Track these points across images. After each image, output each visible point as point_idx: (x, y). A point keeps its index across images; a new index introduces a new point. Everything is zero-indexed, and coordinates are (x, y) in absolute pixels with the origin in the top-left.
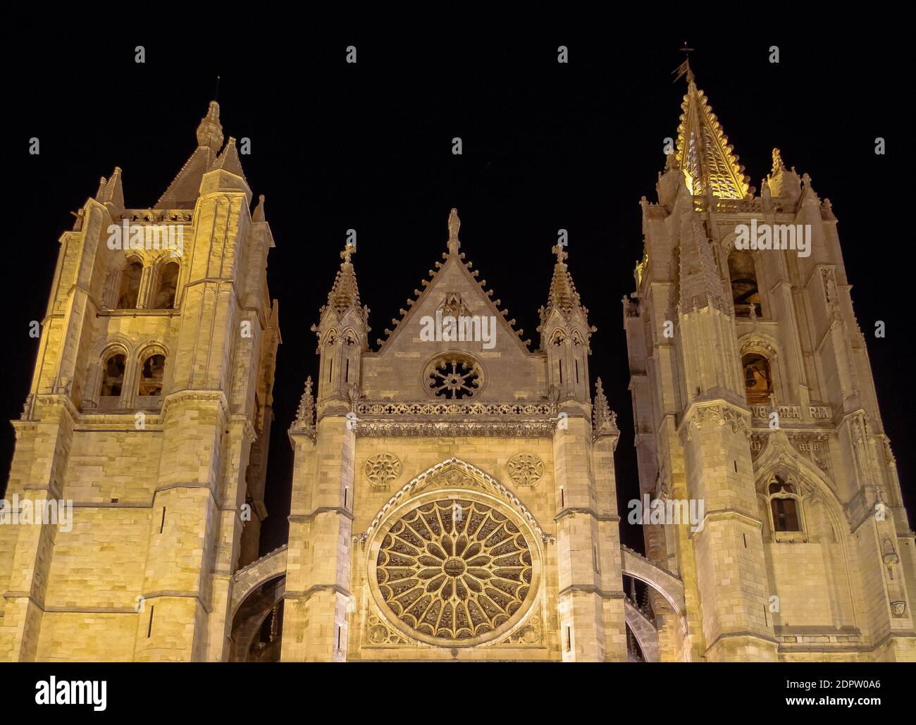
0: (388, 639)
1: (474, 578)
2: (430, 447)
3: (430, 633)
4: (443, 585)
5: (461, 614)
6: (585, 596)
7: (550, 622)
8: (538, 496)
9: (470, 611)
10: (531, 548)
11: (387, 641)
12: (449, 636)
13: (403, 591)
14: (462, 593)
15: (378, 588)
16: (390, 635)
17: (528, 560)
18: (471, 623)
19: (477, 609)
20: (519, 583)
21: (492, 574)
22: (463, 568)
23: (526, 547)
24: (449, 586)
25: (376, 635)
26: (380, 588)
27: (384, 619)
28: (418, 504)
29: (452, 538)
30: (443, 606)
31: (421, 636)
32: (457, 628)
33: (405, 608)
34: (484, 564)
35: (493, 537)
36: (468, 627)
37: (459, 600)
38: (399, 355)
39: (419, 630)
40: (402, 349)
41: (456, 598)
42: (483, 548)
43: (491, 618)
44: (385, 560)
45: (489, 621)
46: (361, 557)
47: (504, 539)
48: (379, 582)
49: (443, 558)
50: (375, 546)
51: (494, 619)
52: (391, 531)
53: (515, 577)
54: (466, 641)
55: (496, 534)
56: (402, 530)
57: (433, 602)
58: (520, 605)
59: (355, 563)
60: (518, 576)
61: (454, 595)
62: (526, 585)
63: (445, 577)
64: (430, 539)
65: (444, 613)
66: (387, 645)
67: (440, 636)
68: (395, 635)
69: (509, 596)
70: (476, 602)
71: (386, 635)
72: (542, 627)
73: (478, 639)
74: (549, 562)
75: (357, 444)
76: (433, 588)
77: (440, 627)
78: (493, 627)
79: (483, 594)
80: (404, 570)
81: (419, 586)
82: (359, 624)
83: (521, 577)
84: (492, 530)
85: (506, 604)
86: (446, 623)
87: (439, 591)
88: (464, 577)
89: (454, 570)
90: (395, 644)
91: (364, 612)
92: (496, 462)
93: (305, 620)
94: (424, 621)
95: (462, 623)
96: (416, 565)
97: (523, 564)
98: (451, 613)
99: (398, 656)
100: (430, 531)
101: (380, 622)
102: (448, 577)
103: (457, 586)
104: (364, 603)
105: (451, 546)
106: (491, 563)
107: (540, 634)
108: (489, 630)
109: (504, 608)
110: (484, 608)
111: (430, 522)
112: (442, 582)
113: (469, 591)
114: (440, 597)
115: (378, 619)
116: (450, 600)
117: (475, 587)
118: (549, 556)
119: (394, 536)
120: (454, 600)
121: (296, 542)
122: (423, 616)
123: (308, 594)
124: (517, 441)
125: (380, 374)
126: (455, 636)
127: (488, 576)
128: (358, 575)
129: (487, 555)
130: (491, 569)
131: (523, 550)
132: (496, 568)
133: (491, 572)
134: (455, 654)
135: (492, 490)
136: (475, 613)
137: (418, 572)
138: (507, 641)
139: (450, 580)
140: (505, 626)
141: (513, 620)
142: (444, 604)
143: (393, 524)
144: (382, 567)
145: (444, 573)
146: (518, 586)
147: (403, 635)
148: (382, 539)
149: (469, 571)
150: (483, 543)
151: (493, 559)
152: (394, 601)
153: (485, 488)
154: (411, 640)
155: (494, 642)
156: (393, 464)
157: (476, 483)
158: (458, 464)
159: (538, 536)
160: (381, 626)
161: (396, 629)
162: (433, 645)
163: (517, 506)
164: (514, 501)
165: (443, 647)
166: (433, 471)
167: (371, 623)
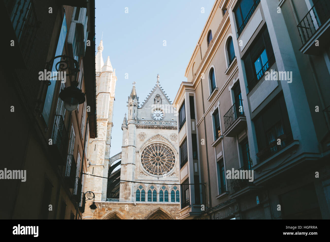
0: (144, 175)
1: (162, 161)
2: (153, 131)
3: (153, 174)
4: (156, 163)
5: (160, 169)
9: (162, 169)
10: (175, 155)
12: (157, 174)
13: (147, 164)
14: (160, 165)
15: (141, 163)
17: (174, 157)
18: (162, 172)
19: (163, 168)
22: (160, 159)
23: (174, 155)
24: (157, 163)
25: (141, 174)
26: (142, 163)
27: (143, 170)
28: (150, 144)
29: (158, 152)
30: (156, 168)
32: (159, 173)
33: (147, 168)
34: (164, 158)
35: (167, 152)
36: (161, 172)
37: (159, 166)
38: (146, 109)
39: (150, 173)
40: (146, 107)
42: (164, 155)
43: (166, 171)
44: (143, 157)
46: (138, 156)
47: (169, 153)
48: (142, 162)
49: (156, 157)
50: (141, 154)
51: (167, 171)
52: (144, 150)
53: (171, 161)
54: (161, 176)
55: (167, 151)
56: (147, 150)
57: (153, 167)
58: (172, 168)
59: (136, 158)
61: (158, 165)
62: (174, 163)
63: (156, 161)
64: (153, 152)
65: (156, 169)
67: (155, 174)
69: (170, 166)
70: (163, 167)
71: (143, 174)
72: (177, 173)
73: (163, 176)
75: (137, 130)
76: (154, 163)
77: (155, 172)
79: (164, 165)
80: (147, 159)
81: (150, 163)
82: (137, 171)
83: (173, 162)
84: (166, 151)
85: (169, 167)
86: (156, 171)
87: (155, 164)
88: (160, 161)
89: (158, 160)
90: (145, 176)
91: (138, 169)
92: (167, 136)
93: (126, 170)
94: (151, 171)
95: (160, 171)
96: (150, 158)
98: (157, 169)
99: (146, 179)
100: (153, 150)
102: (157, 161)
103: (159, 163)
104: (138, 167)
105: (157, 154)
108: (166, 173)
109: (169, 168)
110: (165, 168)
111: (153, 148)
112: (155, 162)
113: (161, 164)
114: (155, 166)
116: (157, 166)
117: (163, 163)
119: (145, 151)
120: (158, 166)
121: (123, 152)
122: (151, 170)
123: (126, 164)
124: (172, 130)
125: (141, 113)
126: (158, 174)
127: (165, 161)
128: (137, 160)
129: (165, 156)
130: (166, 159)
131: (173, 155)
132: (167, 159)
133: (166, 160)
134: (158, 179)
135: (167, 142)
136: (163, 169)
137: (150, 160)
138: (170, 176)
139: (157, 162)
140: (169, 173)
141: (171, 171)
142: (156, 167)
143: (145, 148)
144: (142, 158)
145: (156, 160)
146: (172, 163)
147: (147, 174)
148: (142, 152)
149: (161, 160)
150: (164, 153)
151: (167, 157)
152: (145, 166)
153: (165, 141)
154: (149, 175)
155: (167, 176)
156: (145, 135)
157: (163, 140)
158: (159, 135)
159: (176, 152)
160: (142, 172)
161: (145, 173)
162: (154, 176)
163: (172, 146)
164: (171, 144)
165: (156, 177)
166: (153, 137)
167: (140, 171)
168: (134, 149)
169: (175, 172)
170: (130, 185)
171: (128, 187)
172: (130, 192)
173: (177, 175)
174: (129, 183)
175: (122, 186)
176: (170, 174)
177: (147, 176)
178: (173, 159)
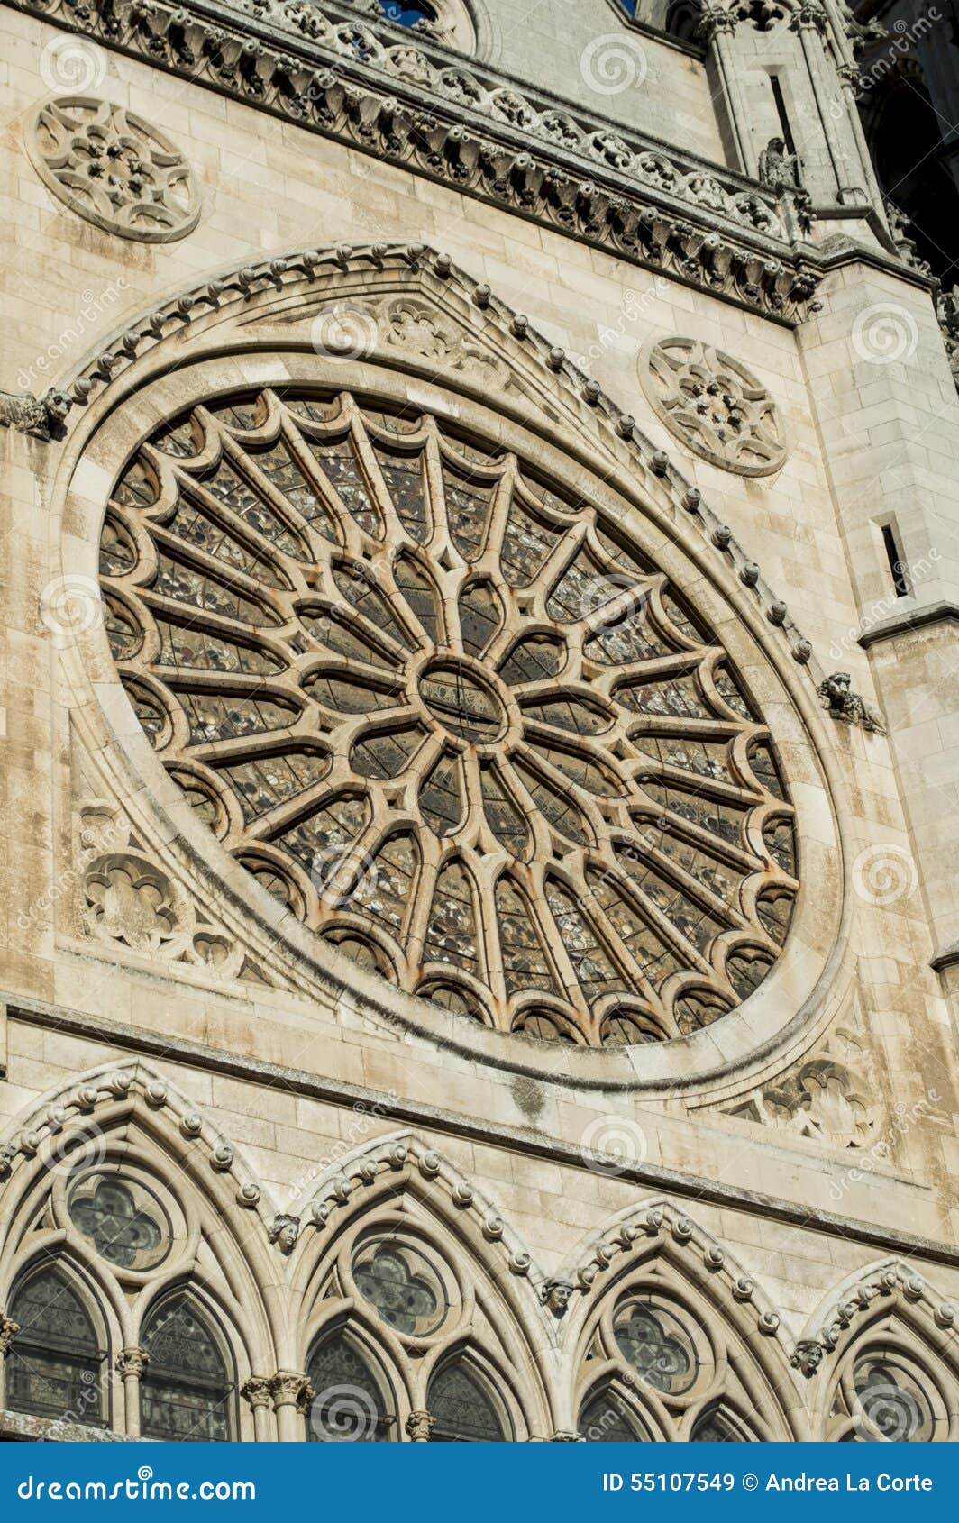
0: (183, 942)
1: (557, 775)
3: (382, 976)
4: (421, 766)
5: (519, 919)
8: (777, 525)
9: (561, 924)
10: (781, 724)
11: (175, 949)
12: (478, 1008)
16: (192, 924)
17: (769, 765)
18: (568, 975)
19: (585, 921)
20: (747, 858)
21: (632, 786)
22: (497, 717)
23: (757, 713)
24: (447, 777)
25: (112, 901)
26: (126, 675)
27: (159, 836)
29: (436, 567)
30: (431, 858)
32: (512, 983)
33: (249, 818)
34: (587, 729)
36: (560, 994)
37: (498, 853)
39: (331, 942)
41: (489, 839)
42: (576, 658)
43: (654, 983)
44: (134, 557)
45: (649, 991)
47: (659, 650)
48: (119, 649)
51: (670, 990)
52: (155, 438)
56: (207, 455)
57: (379, 826)
58: (771, 958)
60: (744, 834)
61: (478, 822)
62: (781, 878)
63: (422, 729)
65: (438, 898)
66: (180, 970)
67: (434, 992)
68: (216, 929)
71: (172, 917)
74: (870, 808)
76: (377, 762)
77: (430, 953)
78: (674, 1029)
79: (608, 862)
81: (305, 727)
82: (35, 821)
83: (756, 838)
84: (599, 602)
85: (712, 935)
87: (407, 783)
88: (515, 757)
90: (222, 972)
92: (594, 334)
94: (348, 901)
95: (527, 965)
96: (288, 630)
97: (753, 781)
100: (337, 502)
102: (441, 734)
103: (488, 785)
105: (434, 595)
106: (619, 733)
107: (878, 1116)
108: (656, 1031)
109: (705, 951)
111: (329, 470)
112: (413, 752)
113: (542, 825)
116: (462, 839)
117: (566, 818)
118: (865, 783)
119: (169, 465)
120: (480, 847)
126: (504, 1015)
127: (617, 784)
129: (601, 690)
131: (748, 727)
132: (641, 758)
133: (623, 770)
134: (530, 1105)
135: (582, 431)
137: (298, 663)
138: (748, 1109)
139: (450, 752)
140: (728, 1038)
142: (433, 851)
144: (123, 584)
145: (416, 703)
146: (742, 867)
147: (266, 946)
148: (114, 448)
149: (534, 738)
150: (572, 634)
151: (625, 717)
152: (197, 766)
153: (555, 419)
154: (304, 975)
155: (693, 1096)
156: (161, 163)
157: (514, 383)
158: (443, 273)
159: (806, 685)
160: (144, 866)
161: (222, 900)
162: (419, 1033)
163: (707, 535)
164: (692, 507)
165: (467, 1054)
166: (341, 262)
167: (91, 834)
169: (836, 1057)
176: (754, 1076)
177: (256, 991)
178: (758, 792)
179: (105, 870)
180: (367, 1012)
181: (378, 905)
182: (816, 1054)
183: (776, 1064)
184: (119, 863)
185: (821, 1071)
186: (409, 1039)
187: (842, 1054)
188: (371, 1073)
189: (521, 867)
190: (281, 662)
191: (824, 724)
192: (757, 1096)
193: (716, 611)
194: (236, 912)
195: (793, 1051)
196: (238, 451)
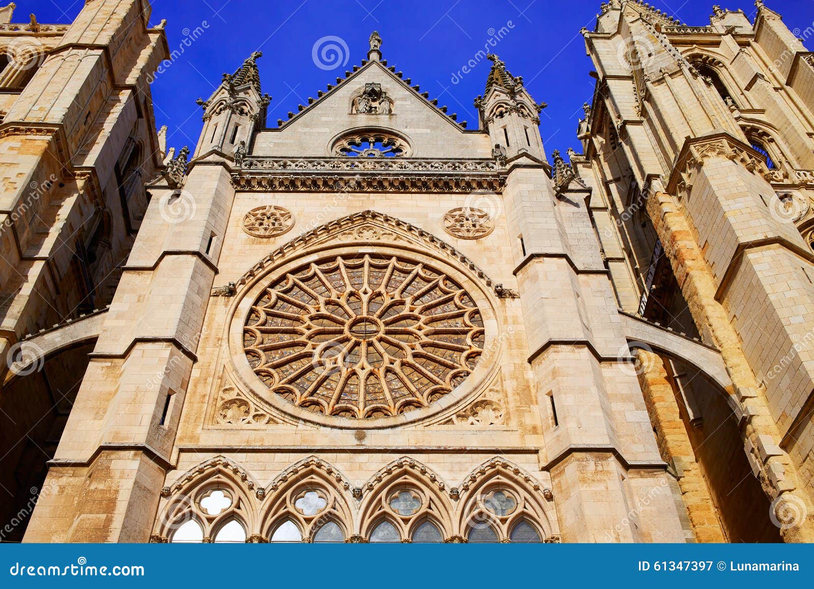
0: (250, 418)
1: (395, 341)
3: (320, 409)
5: (373, 387)
6: (573, 351)
7: (518, 394)
8: (487, 249)
9: (389, 383)
10: (482, 305)
11: (246, 421)
12: (352, 414)
14: (375, 359)
15: (242, 352)
16: (253, 413)
17: (477, 319)
18: (388, 397)
19: (400, 379)
20: (464, 347)
21: (423, 337)
22: (377, 330)
23: (474, 304)
24: (354, 351)
25: (230, 413)
26: (246, 350)
27: (245, 391)
28: (315, 257)
29: (362, 294)
30: (344, 375)
31: (305, 414)
32: (366, 404)
33: (281, 379)
36: (385, 403)
37: (369, 367)
38: (306, 130)
39: (303, 404)
41: (366, 365)
42: (408, 305)
43: (421, 391)
44: (257, 318)
45: (418, 394)
46: (222, 310)
47: (441, 295)
48: (245, 344)
49: (348, 317)
50: (247, 304)
51: (426, 392)
52: (270, 286)
53: (460, 341)
54: (381, 422)
55: (428, 292)
56: (289, 286)
58: (468, 372)
59: (210, 321)
60: (464, 340)
61: (363, 361)
62: (475, 348)
63: (348, 340)
64: (328, 296)
65: (346, 385)
66: (247, 426)
67: (335, 413)
68: (261, 412)
71: (247, 412)
73: (401, 419)
74: (510, 320)
77: (337, 402)
78: (426, 404)
79: (410, 359)
80: (286, 331)
81: (308, 349)
83: (468, 340)
84: (422, 288)
85: (446, 372)
86: (348, 397)
88: (379, 340)
89: (364, 332)
90: (259, 424)
92: (426, 216)
93: (113, 388)
94: (311, 394)
95: (374, 396)
96: (306, 325)
97: (470, 324)
98: (357, 385)
99: (262, 440)
100: (330, 288)
101: (238, 395)
102: (354, 339)
103: (368, 351)
105: (360, 303)
106: (421, 323)
107: (503, 412)
108: (419, 405)
109: (442, 377)
110: (410, 380)
111: (330, 278)
113: (387, 357)
115: (236, 391)
117: (396, 352)
118: (509, 313)
119: (275, 291)
120: (363, 367)
122: (310, 389)
123: (128, 353)
124: (454, 196)
126: (361, 415)
127: (418, 338)
128: (213, 334)
129: (416, 313)
130: (421, 329)
131: (470, 309)
132: (427, 328)
133: (420, 333)
134: (361, 438)
135: (421, 244)
136: (396, 384)
137: (307, 333)
138: (449, 421)
139: (357, 344)
140: (445, 401)
141: (458, 393)
143: (274, 276)
144: (252, 327)
145: (347, 333)
146: (462, 350)
147: (275, 413)
148: (256, 292)
149: (388, 333)
150: (408, 300)
151: (423, 318)
152: (266, 369)
153: (411, 243)
154: (287, 419)
155: (427, 422)
156: (282, 215)
157: (398, 237)
158: (374, 216)
159: (490, 292)
160: (241, 400)
161: (263, 404)
162: (324, 426)
163: (459, 259)
164: (454, 254)
165: (341, 428)
166: (338, 223)
167: (224, 396)
168: (196, 267)
169: (488, 398)
170: (117, 475)
171: (101, 486)
172: (109, 521)
173: (508, 413)
174: (113, 456)
175: (62, 489)
176: (453, 410)
177: (272, 426)
178: (471, 327)
179: (228, 404)
180: (308, 424)
181: (325, 393)
182: (480, 399)
183: (462, 405)
184: (233, 402)
185: (484, 403)
186: (322, 428)
187: (490, 397)
188: (304, 441)
189: (376, 370)
190: (302, 334)
191: (496, 301)
192: (454, 417)
193: (461, 279)
194: (267, 406)
195: (470, 399)
196: (298, 281)
